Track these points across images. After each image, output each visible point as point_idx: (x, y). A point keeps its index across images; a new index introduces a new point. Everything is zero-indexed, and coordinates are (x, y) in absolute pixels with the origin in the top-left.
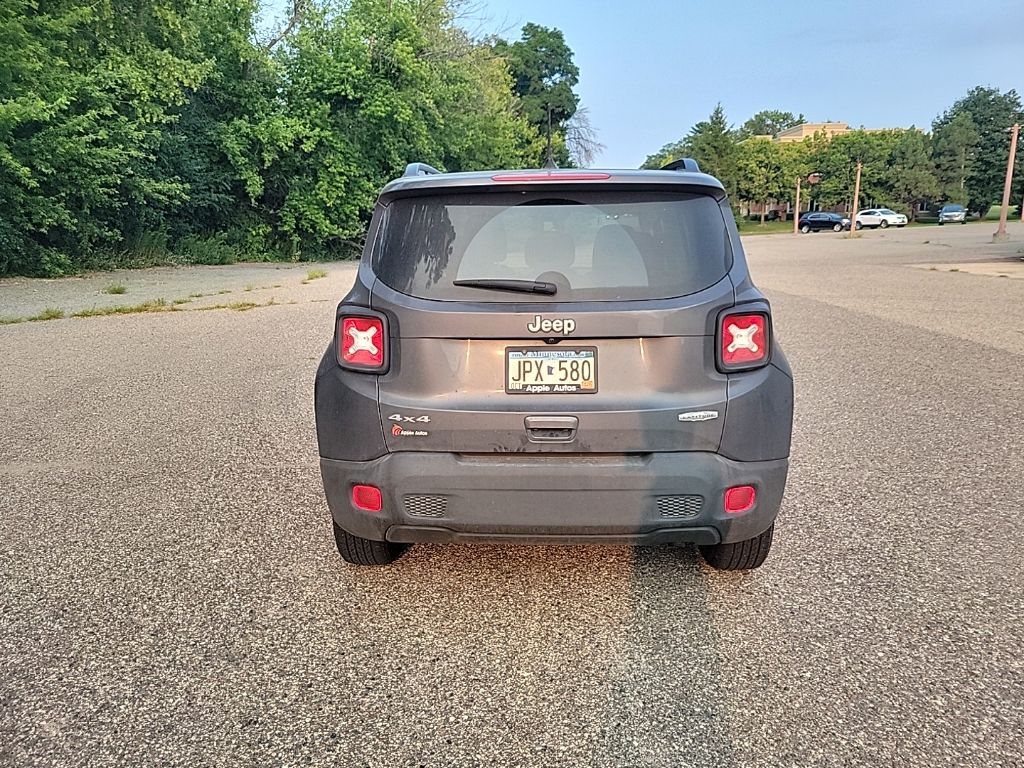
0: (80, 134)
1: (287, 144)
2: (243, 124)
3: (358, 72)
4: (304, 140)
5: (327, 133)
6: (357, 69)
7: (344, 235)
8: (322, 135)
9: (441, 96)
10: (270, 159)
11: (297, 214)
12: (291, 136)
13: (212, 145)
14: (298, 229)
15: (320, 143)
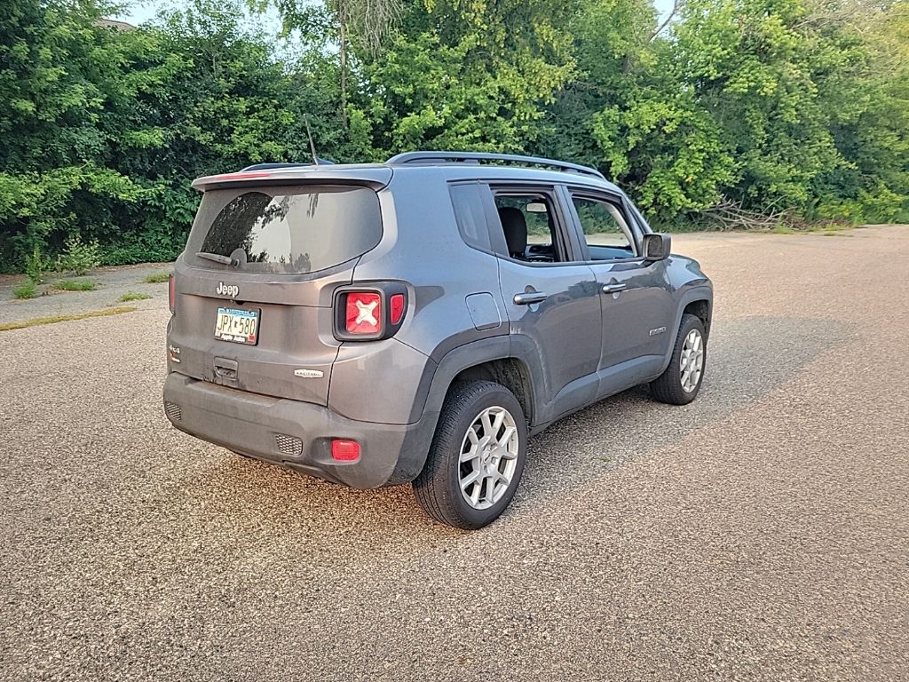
0: (463, 134)
1: (649, 128)
2: (612, 112)
3: (722, 53)
4: (667, 122)
5: (689, 113)
6: (723, 49)
7: (697, 207)
8: (684, 115)
9: (831, 63)
10: (634, 141)
11: (656, 190)
12: (653, 119)
13: (587, 133)
14: (655, 203)
15: (683, 123)
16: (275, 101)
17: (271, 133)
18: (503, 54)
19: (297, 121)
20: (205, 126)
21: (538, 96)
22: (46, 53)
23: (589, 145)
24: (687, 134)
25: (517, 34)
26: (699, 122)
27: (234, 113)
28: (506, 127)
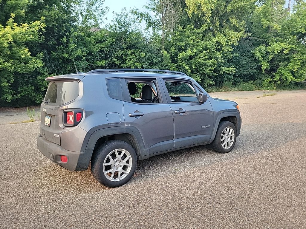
0: (201, 58)
1: (277, 52)
2: (262, 47)
4: (285, 50)
5: (294, 46)
7: (298, 80)
8: (292, 47)
10: (271, 57)
11: (281, 74)
12: (279, 49)
13: (253, 55)
14: (281, 79)
15: (292, 50)
16: (140, 50)
17: (138, 60)
18: (218, 30)
19: (146, 56)
20: (118, 59)
21: (231, 43)
22: (71, 40)
23: (253, 59)
24: (294, 54)
25: (224, 23)
26: (298, 49)
27: (127, 55)
28: (219, 54)
